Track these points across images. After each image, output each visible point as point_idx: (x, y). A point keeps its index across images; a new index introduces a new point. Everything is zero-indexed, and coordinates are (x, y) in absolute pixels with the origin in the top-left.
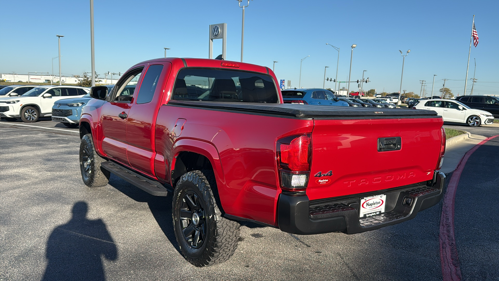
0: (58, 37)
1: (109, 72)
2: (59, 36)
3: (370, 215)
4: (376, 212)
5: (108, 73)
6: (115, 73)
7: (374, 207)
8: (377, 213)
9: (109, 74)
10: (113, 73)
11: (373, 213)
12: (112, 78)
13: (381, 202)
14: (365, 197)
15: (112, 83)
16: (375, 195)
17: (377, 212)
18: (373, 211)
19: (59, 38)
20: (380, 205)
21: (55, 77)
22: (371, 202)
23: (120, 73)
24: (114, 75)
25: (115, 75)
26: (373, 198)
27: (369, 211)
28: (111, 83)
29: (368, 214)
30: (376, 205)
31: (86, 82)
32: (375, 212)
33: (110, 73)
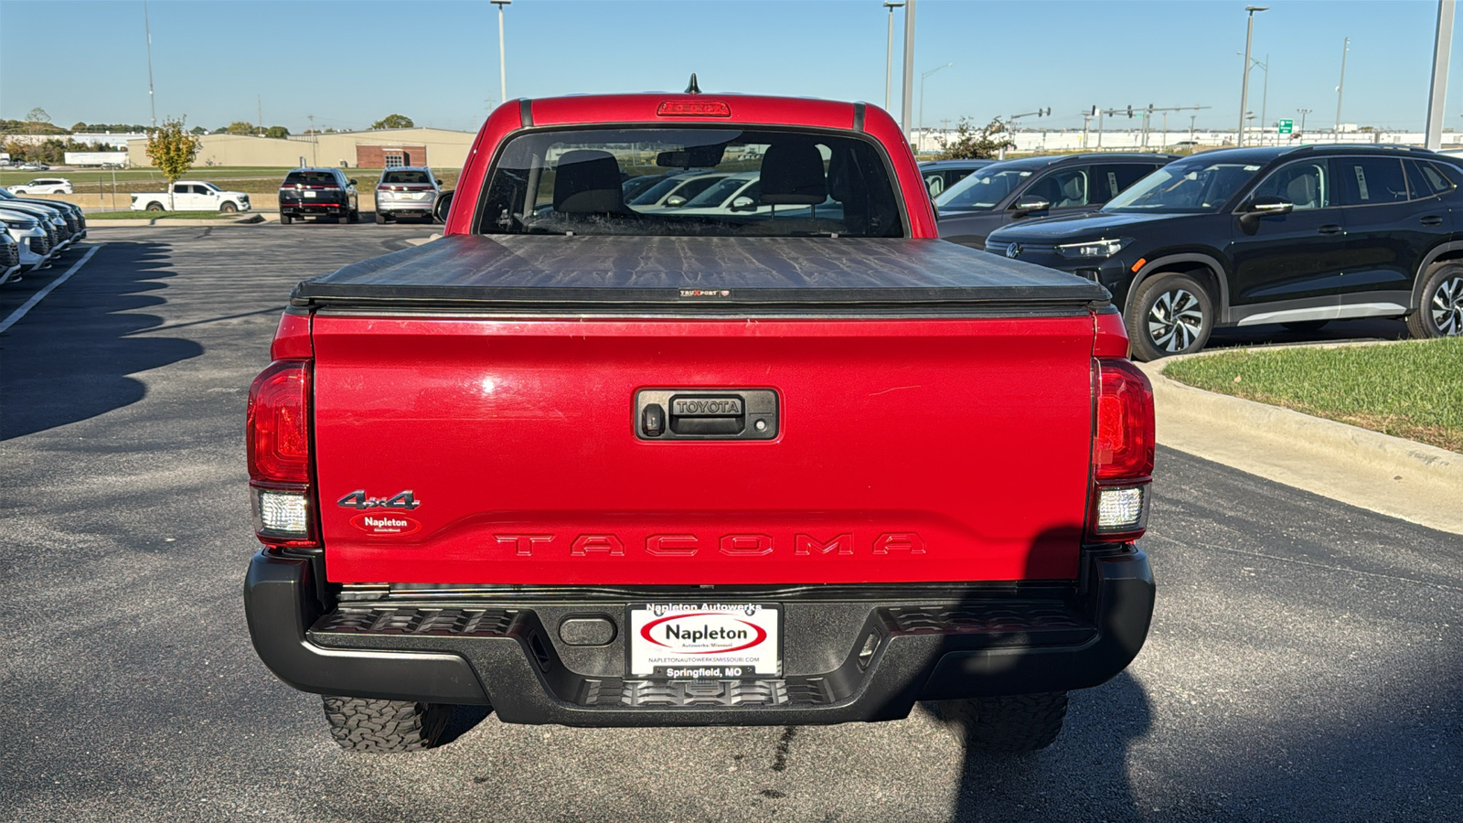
0: (889, 8)
1: (1094, 108)
2: (892, 6)
3: (688, 673)
4: (723, 668)
5: (1091, 110)
6: (1114, 109)
7: (713, 645)
8: (731, 672)
9: (1093, 113)
10: (1108, 110)
11: (707, 668)
12: (1101, 126)
13: (753, 635)
15: (1099, 145)
17: (729, 667)
19: (891, 10)
20: (743, 642)
21: (924, 136)
22: (688, 625)
23: (1129, 107)
24: (1111, 115)
25: (1114, 115)
27: (684, 656)
28: (1096, 145)
29: (675, 668)
30: (719, 641)
31: (963, 151)
32: (715, 668)
33: (1097, 112)
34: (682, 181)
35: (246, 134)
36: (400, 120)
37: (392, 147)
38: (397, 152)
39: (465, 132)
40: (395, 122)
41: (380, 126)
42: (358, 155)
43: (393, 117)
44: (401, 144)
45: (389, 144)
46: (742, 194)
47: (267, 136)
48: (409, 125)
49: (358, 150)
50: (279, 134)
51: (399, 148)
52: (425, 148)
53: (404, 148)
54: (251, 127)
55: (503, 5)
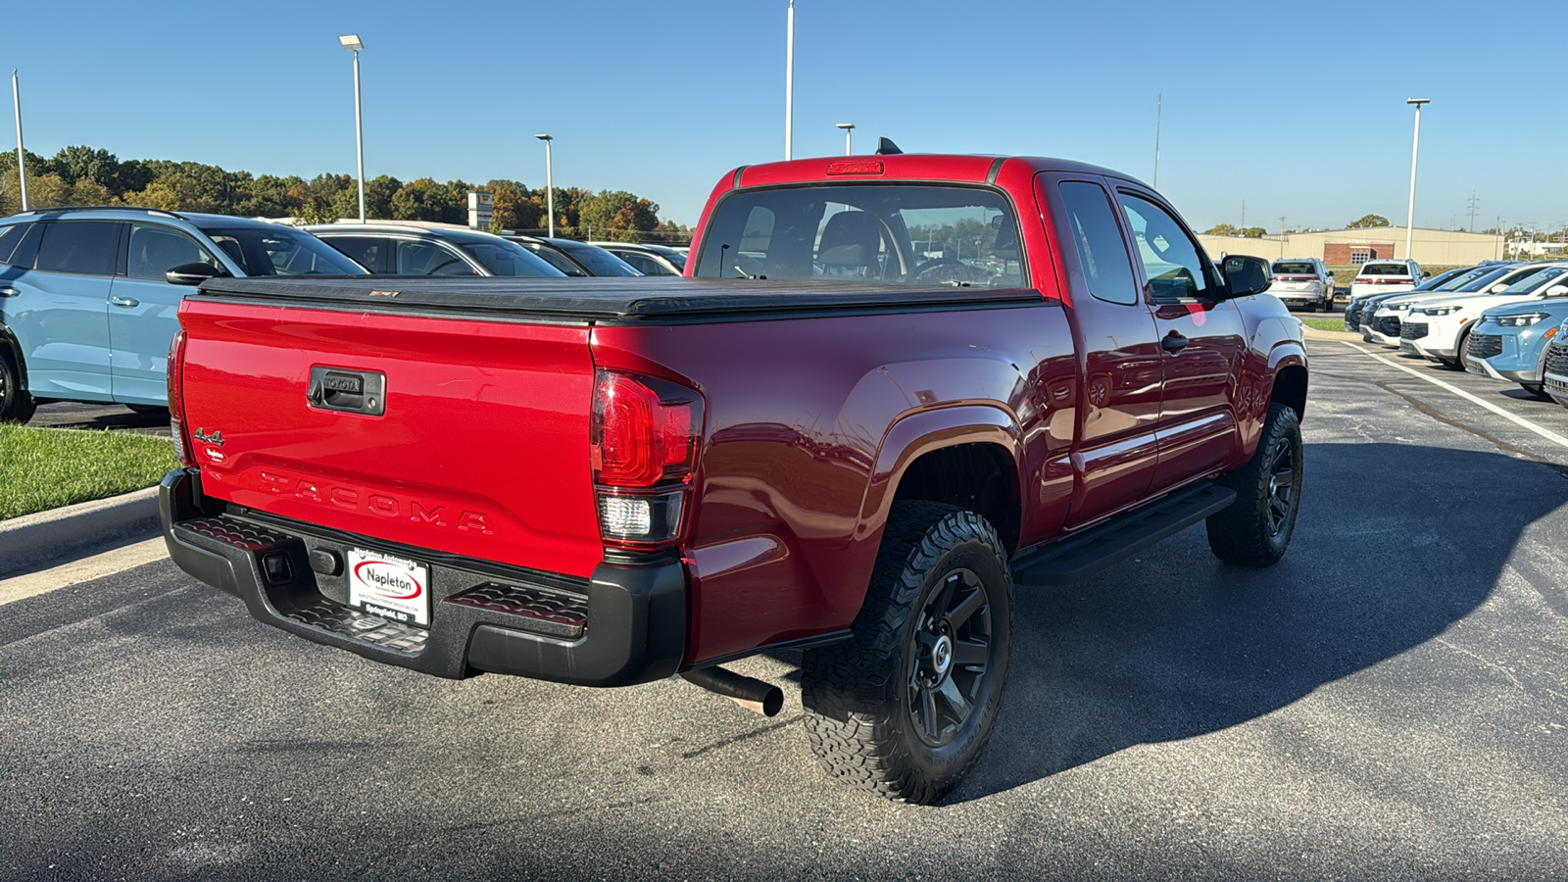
3: (378, 611)
4: (397, 612)
7: (392, 591)
8: (401, 617)
11: (388, 609)
13: (414, 587)
14: (357, 547)
16: (390, 555)
17: (401, 612)
18: (391, 603)
20: (409, 593)
22: (380, 570)
26: (381, 560)
27: (378, 597)
29: (373, 605)
30: (395, 588)
32: (393, 610)
34: (1514, 270)
35: (1227, 235)
36: (1375, 220)
37: (1360, 245)
38: (1364, 250)
39: (1441, 230)
40: (1370, 222)
41: (1356, 225)
42: (1325, 252)
43: (1368, 217)
44: (1369, 242)
45: (1357, 242)
46: (1560, 283)
47: (1246, 237)
48: (1385, 223)
49: (1326, 248)
50: (1257, 235)
51: (1367, 245)
52: (1393, 245)
53: (1371, 245)
54: (1233, 229)
55: (1421, 104)
